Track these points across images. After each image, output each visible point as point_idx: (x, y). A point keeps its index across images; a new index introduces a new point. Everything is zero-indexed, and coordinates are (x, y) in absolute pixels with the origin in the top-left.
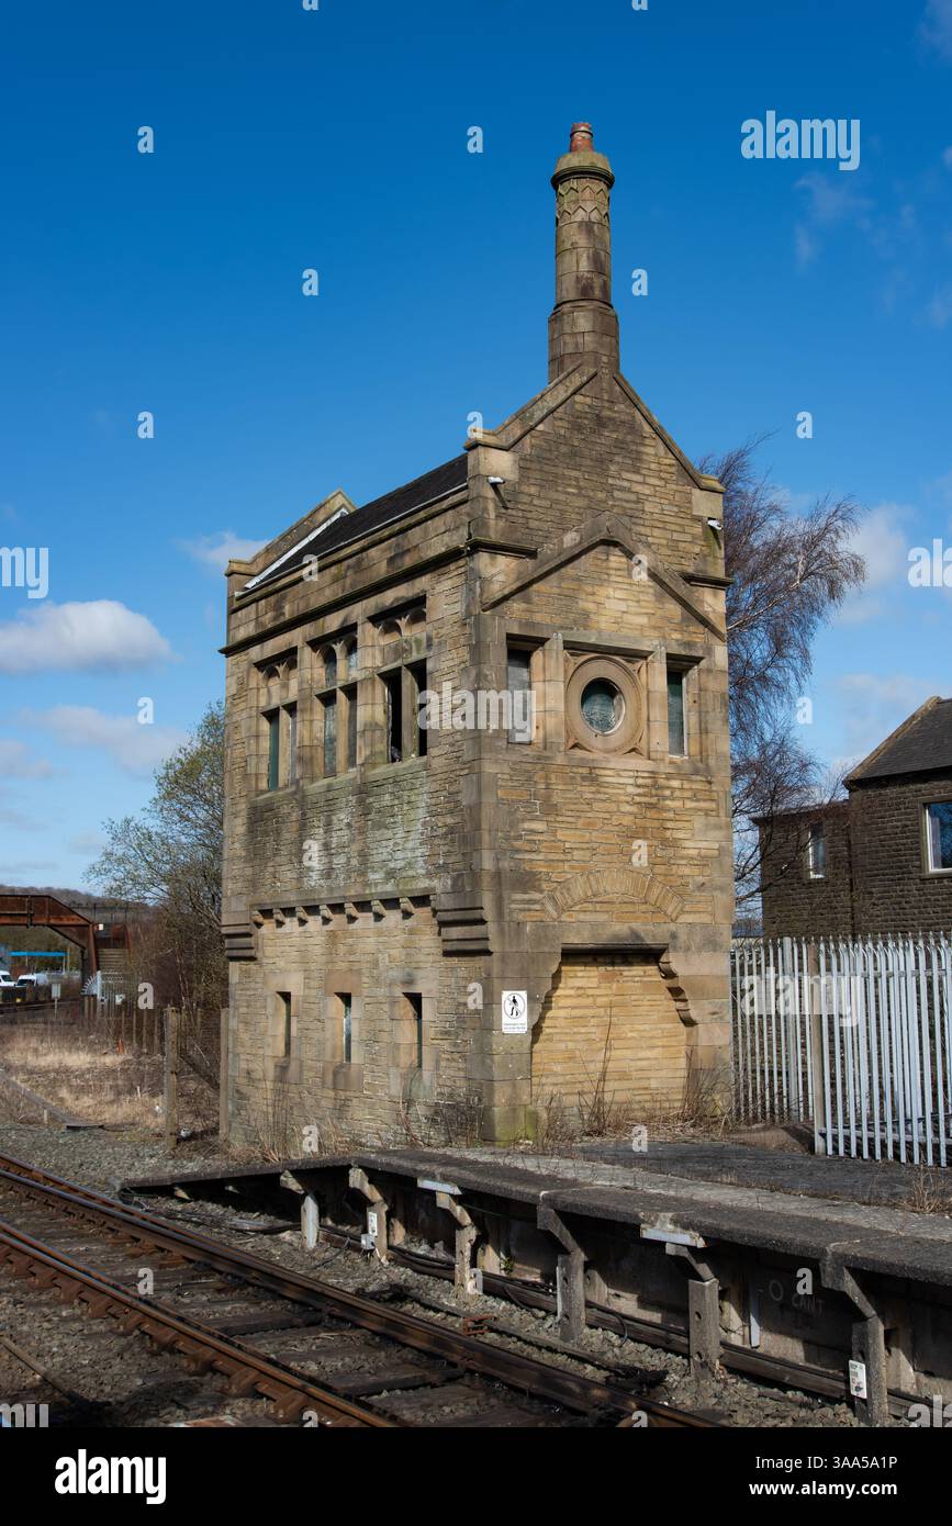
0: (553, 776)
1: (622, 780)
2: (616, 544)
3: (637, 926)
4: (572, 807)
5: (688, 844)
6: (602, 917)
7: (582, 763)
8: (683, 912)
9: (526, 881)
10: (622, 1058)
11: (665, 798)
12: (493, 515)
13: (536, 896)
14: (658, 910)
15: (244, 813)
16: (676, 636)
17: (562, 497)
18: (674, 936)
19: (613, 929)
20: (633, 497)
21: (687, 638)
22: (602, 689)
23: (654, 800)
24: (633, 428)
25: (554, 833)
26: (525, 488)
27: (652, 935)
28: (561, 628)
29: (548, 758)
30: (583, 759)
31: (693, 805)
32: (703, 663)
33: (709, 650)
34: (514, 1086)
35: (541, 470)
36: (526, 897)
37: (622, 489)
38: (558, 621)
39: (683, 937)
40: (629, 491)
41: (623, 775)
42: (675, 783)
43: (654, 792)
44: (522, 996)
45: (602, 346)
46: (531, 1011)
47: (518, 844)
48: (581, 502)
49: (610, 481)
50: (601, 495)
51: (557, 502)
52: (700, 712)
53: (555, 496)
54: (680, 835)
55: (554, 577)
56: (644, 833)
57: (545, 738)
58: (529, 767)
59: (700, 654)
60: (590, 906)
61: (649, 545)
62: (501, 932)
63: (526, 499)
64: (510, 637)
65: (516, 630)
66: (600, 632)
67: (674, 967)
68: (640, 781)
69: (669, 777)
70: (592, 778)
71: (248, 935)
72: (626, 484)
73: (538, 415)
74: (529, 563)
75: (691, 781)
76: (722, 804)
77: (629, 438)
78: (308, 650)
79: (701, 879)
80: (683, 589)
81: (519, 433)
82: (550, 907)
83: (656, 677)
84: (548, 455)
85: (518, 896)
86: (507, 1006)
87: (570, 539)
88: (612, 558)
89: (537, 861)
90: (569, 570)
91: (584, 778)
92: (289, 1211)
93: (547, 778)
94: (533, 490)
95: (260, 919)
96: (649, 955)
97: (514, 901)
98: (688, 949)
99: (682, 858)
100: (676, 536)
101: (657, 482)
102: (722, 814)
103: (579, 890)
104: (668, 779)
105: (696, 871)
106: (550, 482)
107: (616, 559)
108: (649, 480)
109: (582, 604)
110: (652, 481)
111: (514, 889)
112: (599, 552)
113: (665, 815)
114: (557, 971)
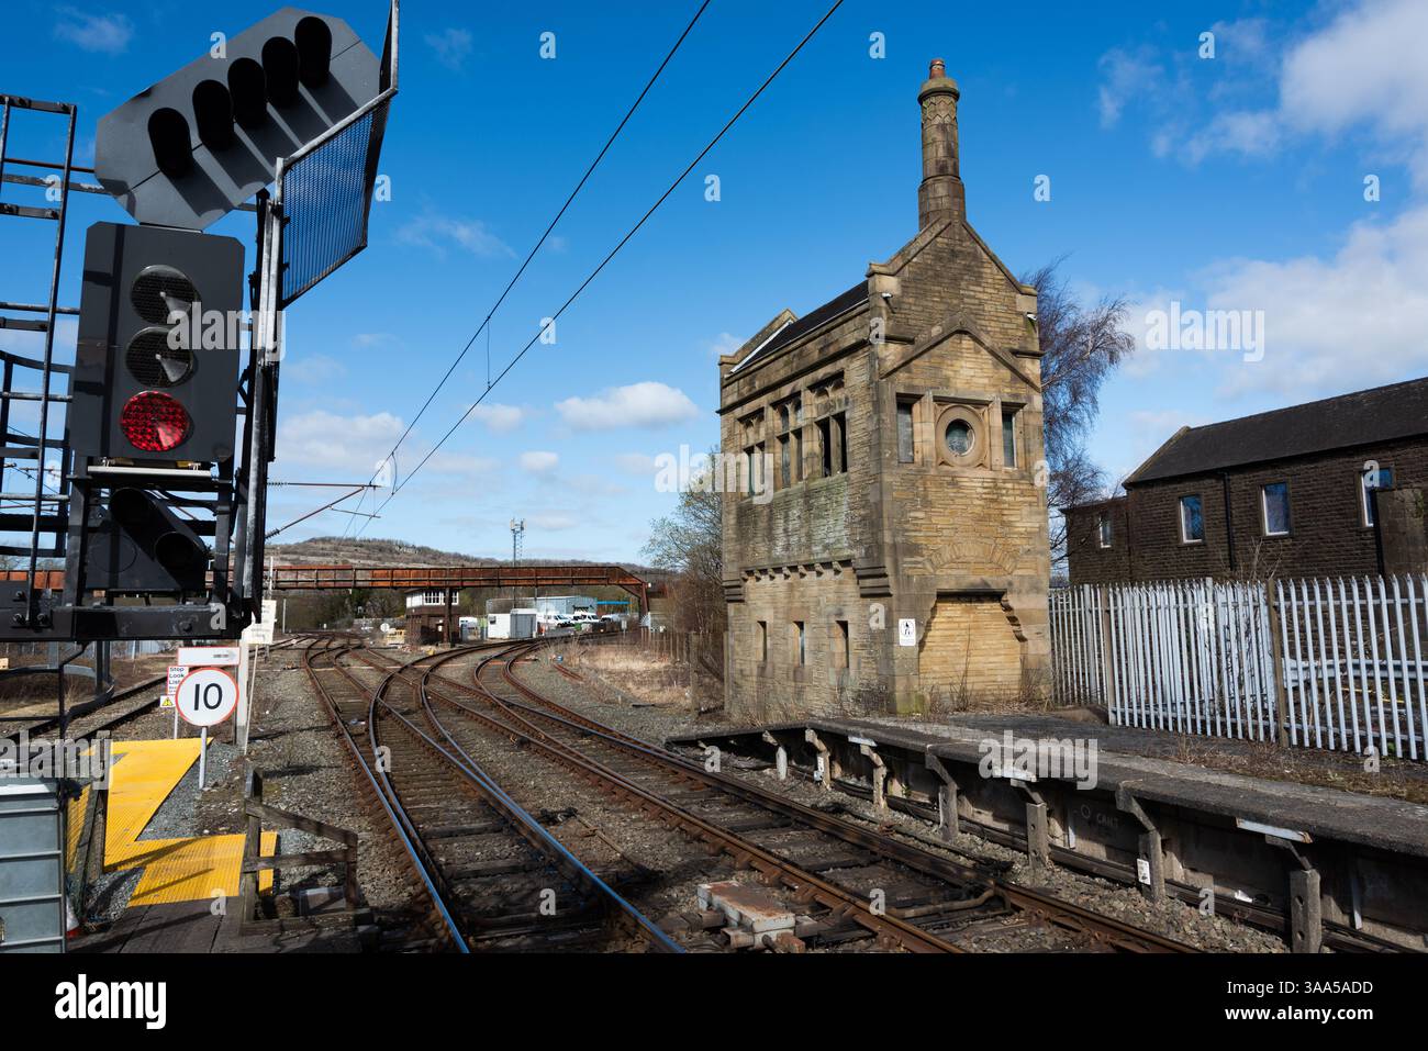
0: (928, 483)
1: (973, 485)
2: (966, 333)
3: (985, 577)
4: (942, 502)
5: (1018, 524)
6: (963, 572)
7: (947, 474)
8: (1016, 567)
9: (913, 549)
10: (977, 662)
11: (1002, 495)
12: (885, 318)
13: (920, 559)
14: (1000, 567)
15: (734, 512)
16: (1007, 390)
17: (931, 304)
18: (1010, 584)
19: (971, 579)
20: (977, 302)
21: (1014, 391)
22: (959, 426)
23: (995, 497)
24: (975, 257)
25: (930, 519)
26: (906, 300)
27: (995, 582)
28: (932, 388)
29: (925, 471)
30: (947, 471)
31: (1022, 499)
32: (1026, 407)
33: (1030, 399)
34: (908, 679)
35: (916, 288)
36: (913, 559)
37: (969, 297)
38: (929, 383)
39: (1016, 584)
40: (974, 297)
41: (975, 481)
42: (1009, 485)
43: (995, 491)
44: (912, 622)
45: (954, 204)
46: (918, 632)
47: (907, 526)
48: (942, 307)
49: (962, 292)
50: (955, 302)
51: (926, 307)
52: (1024, 439)
53: (926, 303)
54: (1013, 519)
55: (925, 355)
56: (990, 518)
57: (923, 459)
58: (912, 477)
59: (1024, 401)
60: (954, 565)
61: (988, 332)
62: (897, 581)
63: (906, 306)
64: (898, 395)
65: (902, 391)
66: (957, 390)
67: (1011, 603)
68: (986, 485)
69: (1005, 481)
70: (954, 483)
71: (739, 586)
72: (972, 293)
73: (913, 252)
74: (910, 347)
75: (1019, 484)
76: (1041, 498)
77: (973, 263)
78: (771, 409)
79: (1027, 547)
80: (1011, 360)
81: (901, 264)
82: (928, 566)
83: (994, 418)
84: (919, 277)
85: (908, 559)
86: (902, 628)
87: (936, 331)
88: (964, 342)
89: (919, 537)
90: (936, 351)
91: (949, 484)
92: (769, 757)
93: (924, 484)
94: (911, 300)
95: (746, 577)
96: (995, 596)
97: (906, 563)
98: (1020, 592)
99: (1015, 533)
100: (1006, 326)
101: (992, 291)
102: (1041, 504)
103: (947, 556)
104: (1004, 483)
105: (1024, 541)
106: (924, 294)
107: (967, 343)
108: (987, 290)
109: (944, 372)
110: (989, 290)
111: (905, 555)
112: (954, 338)
113: (1002, 506)
114: (934, 606)
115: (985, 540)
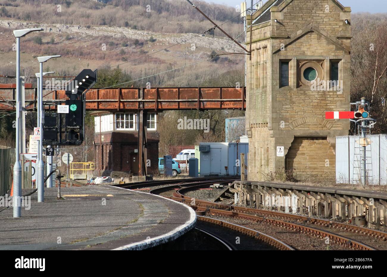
0: (293, 95)
1: (313, 94)
2: (313, 32)
3: (317, 131)
4: (298, 101)
5: (335, 109)
6: (306, 129)
8: (332, 127)
11: (328, 98)
12: (276, 29)
13: (287, 124)
14: (324, 126)
16: (333, 54)
17: (297, 22)
18: (329, 133)
20: (320, 18)
21: (336, 54)
22: (310, 70)
23: (324, 98)
25: (292, 108)
26: (285, 21)
28: (296, 56)
31: (337, 99)
32: (342, 60)
33: (344, 57)
34: (280, 169)
35: (291, 15)
37: (316, 16)
38: (295, 54)
39: (332, 132)
40: (319, 16)
41: (314, 92)
43: (323, 96)
44: (283, 148)
46: (285, 151)
47: (282, 111)
48: (303, 22)
49: (312, 15)
50: (309, 19)
51: (295, 23)
52: (341, 74)
53: (295, 21)
54: (333, 107)
55: (294, 43)
56: (321, 107)
57: (291, 84)
59: (341, 58)
60: (303, 126)
61: (325, 30)
62: (277, 132)
63: (286, 24)
64: (280, 60)
65: (282, 58)
66: (308, 56)
67: (329, 141)
68: (320, 94)
70: (304, 94)
73: (289, 1)
74: (287, 40)
76: (347, 98)
80: (337, 41)
81: (284, 7)
83: (326, 66)
84: (293, 11)
86: (278, 150)
87: (299, 33)
88: (312, 35)
89: (287, 115)
90: (299, 41)
91: (302, 94)
94: (288, 21)
98: (334, 136)
100: (334, 27)
102: (347, 101)
103: (300, 121)
104: (329, 92)
106: (293, 18)
107: (314, 36)
109: (302, 49)
112: (309, 35)
113: (328, 102)
114: (293, 142)
115: (318, 116)
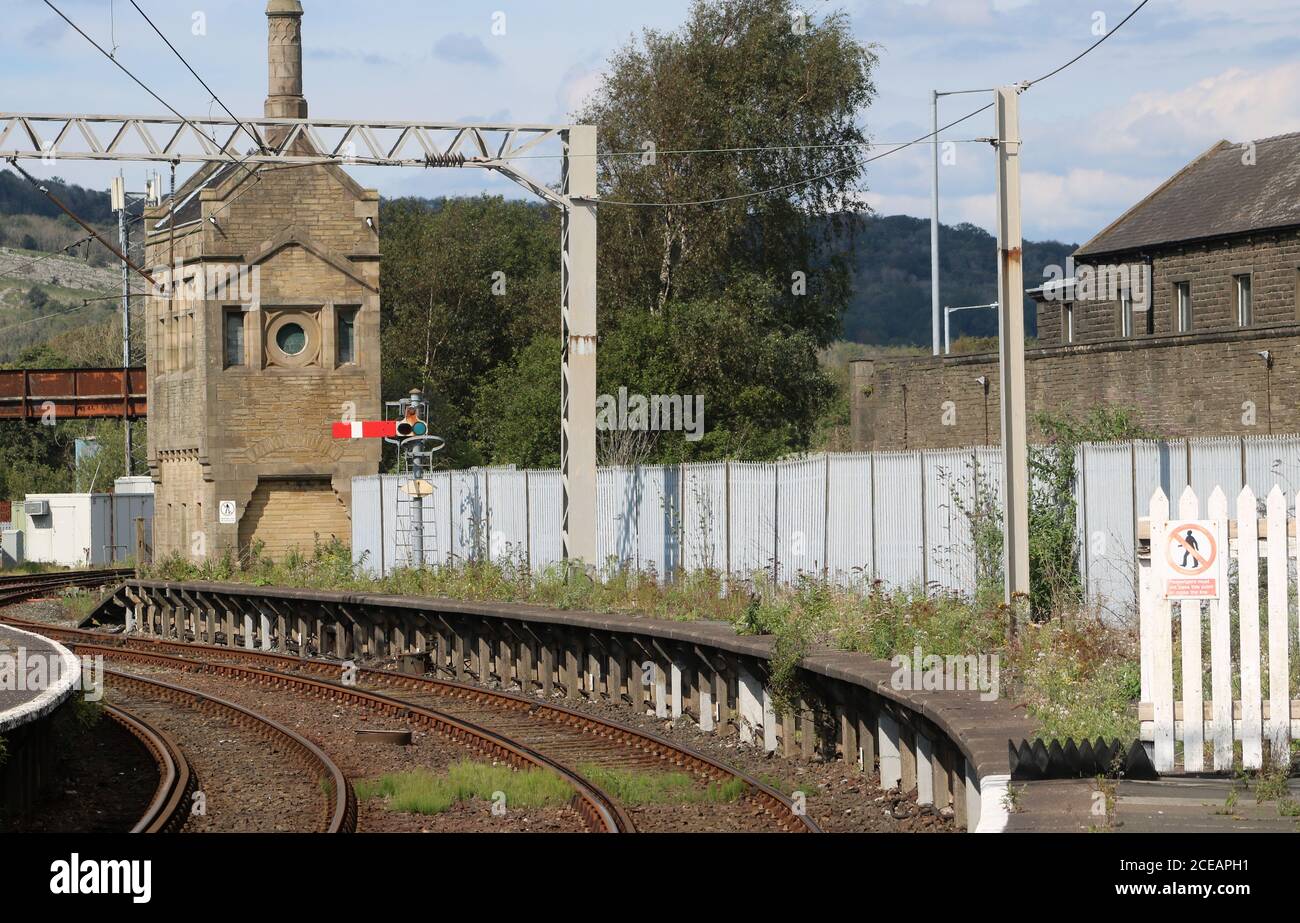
0: (253, 385)
1: (299, 382)
2: (298, 245)
3: (309, 464)
4: (265, 399)
6: (285, 460)
8: (342, 455)
9: (235, 442)
11: (332, 390)
12: (213, 240)
13: (243, 450)
14: (325, 455)
16: (342, 294)
17: (260, 222)
18: (336, 470)
19: (293, 466)
21: (349, 293)
22: (291, 330)
23: (323, 392)
25: (254, 414)
26: (235, 220)
27: (318, 467)
31: (352, 393)
32: (362, 309)
33: (366, 298)
35: (245, 208)
36: (235, 450)
37: (303, 210)
39: (342, 468)
42: (340, 381)
44: (232, 504)
46: (237, 512)
48: (273, 223)
49: (294, 206)
50: (287, 216)
51: (256, 225)
53: (255, 222)
56: (317, 411)
57: (250, 362)
58: (237, 379)
59: (360, 303)
60: (278, 455)
61: (321, 241)
62: (219, 469)
63: (234, 227)
64: (224, 307)
65: (229, 303)
67: (336, 488)
68: (313, 382)
69: (334, 378)
70: (279, 382)
72: (305, 206)
75: (351, 379)
76: (374, 391)
77: (309, 177)
80: (344, 263)
81: (230, 188)
82: (251, 456)
83: (327, 320)
84: (250, 198)
85: (228, 450)
86: (223, 509)
87: (266, 246)
88: (295, 253)
89: (242, 431)
90: (265, 264)
91: (274, 383)
93: (249, 384)
94: (240, 221)
96: (323, 482)
97: (228, 453)
98: (346, 477)
100: (342, 233)
101: (328, 201)
102: (374, 397)
103: (270, 446)
106: (253, 213)
107: (298, 253)
108: (322, 201)
109: (273, 283)
110: (324, 201)
111: (229, 447)
112: (287, 251)
113: (331, 401)
114: (256, 490)
115: (310, 432)
